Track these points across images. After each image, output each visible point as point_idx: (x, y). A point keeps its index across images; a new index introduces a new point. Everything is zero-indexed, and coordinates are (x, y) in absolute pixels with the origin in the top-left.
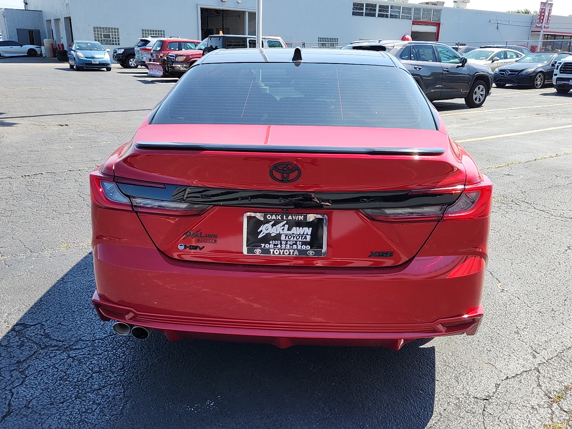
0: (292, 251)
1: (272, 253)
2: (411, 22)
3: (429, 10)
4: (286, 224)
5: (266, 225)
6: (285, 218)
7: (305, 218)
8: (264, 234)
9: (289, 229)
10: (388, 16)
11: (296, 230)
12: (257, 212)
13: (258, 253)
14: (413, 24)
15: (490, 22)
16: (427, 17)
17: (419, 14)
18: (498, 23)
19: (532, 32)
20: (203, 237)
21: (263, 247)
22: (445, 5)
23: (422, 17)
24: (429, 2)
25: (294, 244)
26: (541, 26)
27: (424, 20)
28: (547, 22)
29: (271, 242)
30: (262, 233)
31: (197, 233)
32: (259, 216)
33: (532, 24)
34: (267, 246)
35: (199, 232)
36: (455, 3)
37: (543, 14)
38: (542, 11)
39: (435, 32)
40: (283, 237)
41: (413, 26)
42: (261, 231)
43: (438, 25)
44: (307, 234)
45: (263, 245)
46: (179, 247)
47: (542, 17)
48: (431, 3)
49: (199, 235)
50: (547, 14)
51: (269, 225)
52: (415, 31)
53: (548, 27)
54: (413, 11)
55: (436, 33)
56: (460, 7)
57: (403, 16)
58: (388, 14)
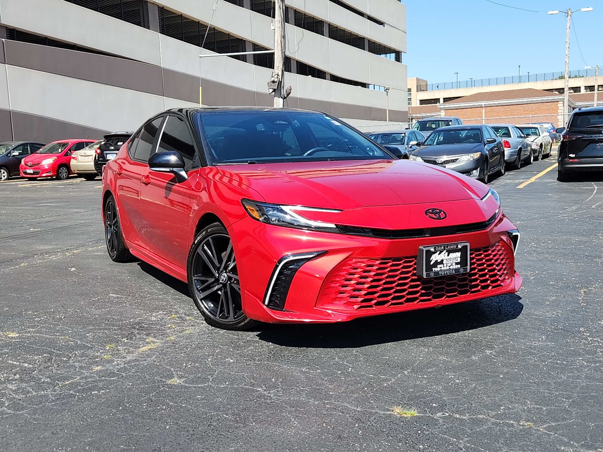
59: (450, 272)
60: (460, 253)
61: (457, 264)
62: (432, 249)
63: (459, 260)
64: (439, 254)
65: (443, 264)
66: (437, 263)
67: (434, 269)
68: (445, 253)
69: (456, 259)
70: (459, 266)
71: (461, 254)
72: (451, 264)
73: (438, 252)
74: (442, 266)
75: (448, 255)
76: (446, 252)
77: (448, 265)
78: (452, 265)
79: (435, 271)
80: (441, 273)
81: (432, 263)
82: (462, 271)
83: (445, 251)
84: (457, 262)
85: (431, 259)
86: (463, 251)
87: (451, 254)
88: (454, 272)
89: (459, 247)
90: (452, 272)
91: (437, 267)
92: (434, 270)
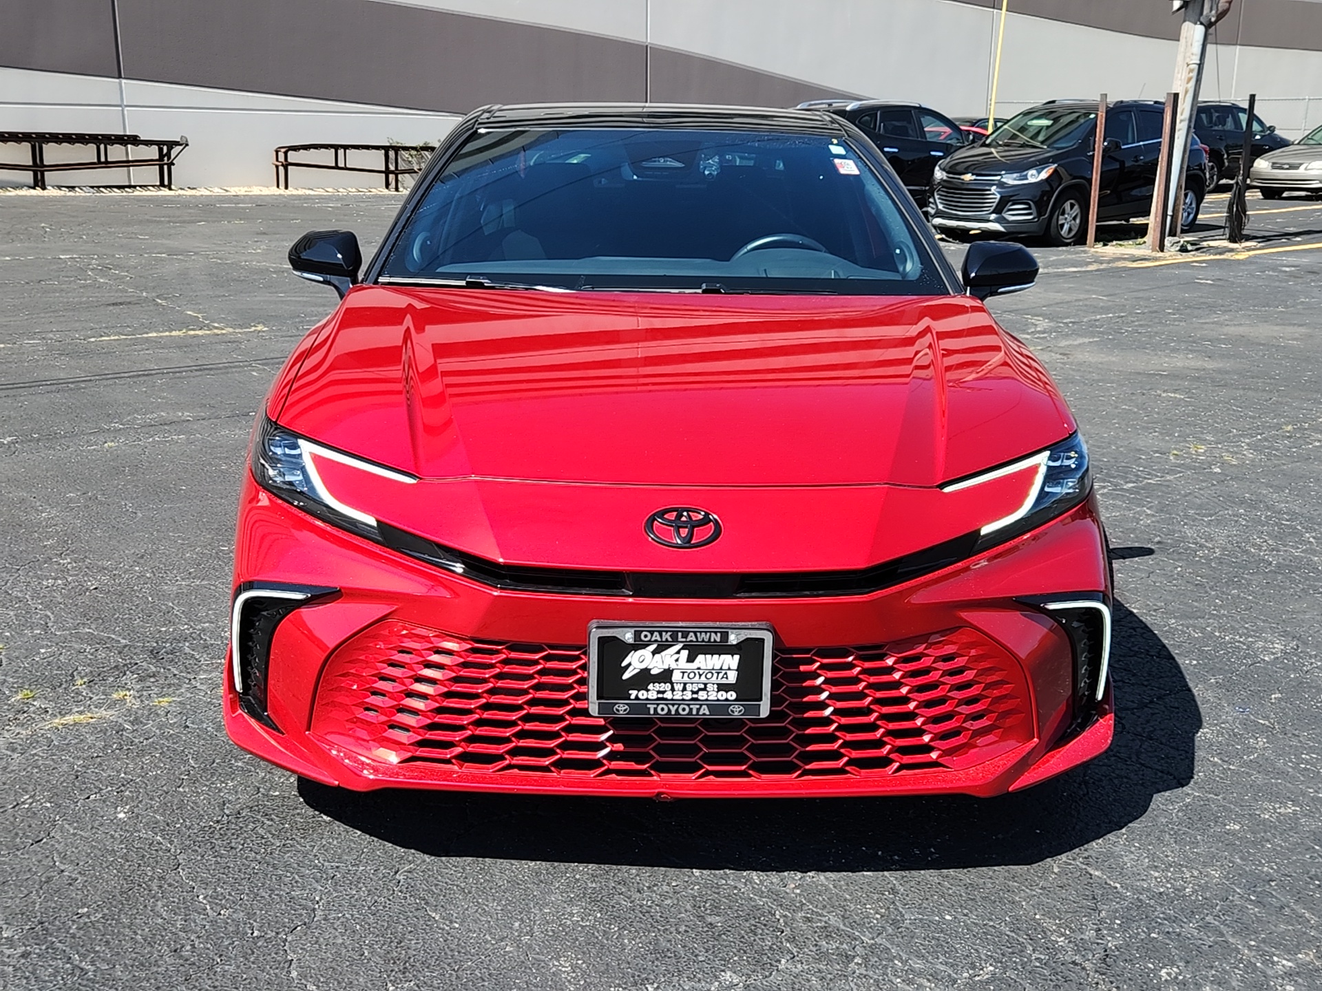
59: (691, 710)
60: (737, 657)
61: (722, 687)
62: (628, 637)
63: (732, 677)
64: (654, 653)
65: (672, 684)
66: (644, 678)
67: (633, 693)
68: (678, 652)
69: (721, 675)
70: (732, 695)
71: (740, 660)
72: (702, 686)
73: (653, 647)
74: (663, 687)
75: (691, 659)
76: (682, 648)
77: (689, 687)
78: (705, 689)
79: (637, 698)
80: (655, 709)
81: (626, 676)
82: (737, 711)
83: (679, 646)
84: (724, 681)
85: (624, 664)
86: (749, 652)
87: (701, 658)
88: (705, 710)
89: (733, 639)
90: (698, 710)
91: (648, 690)
92: (633, 697)
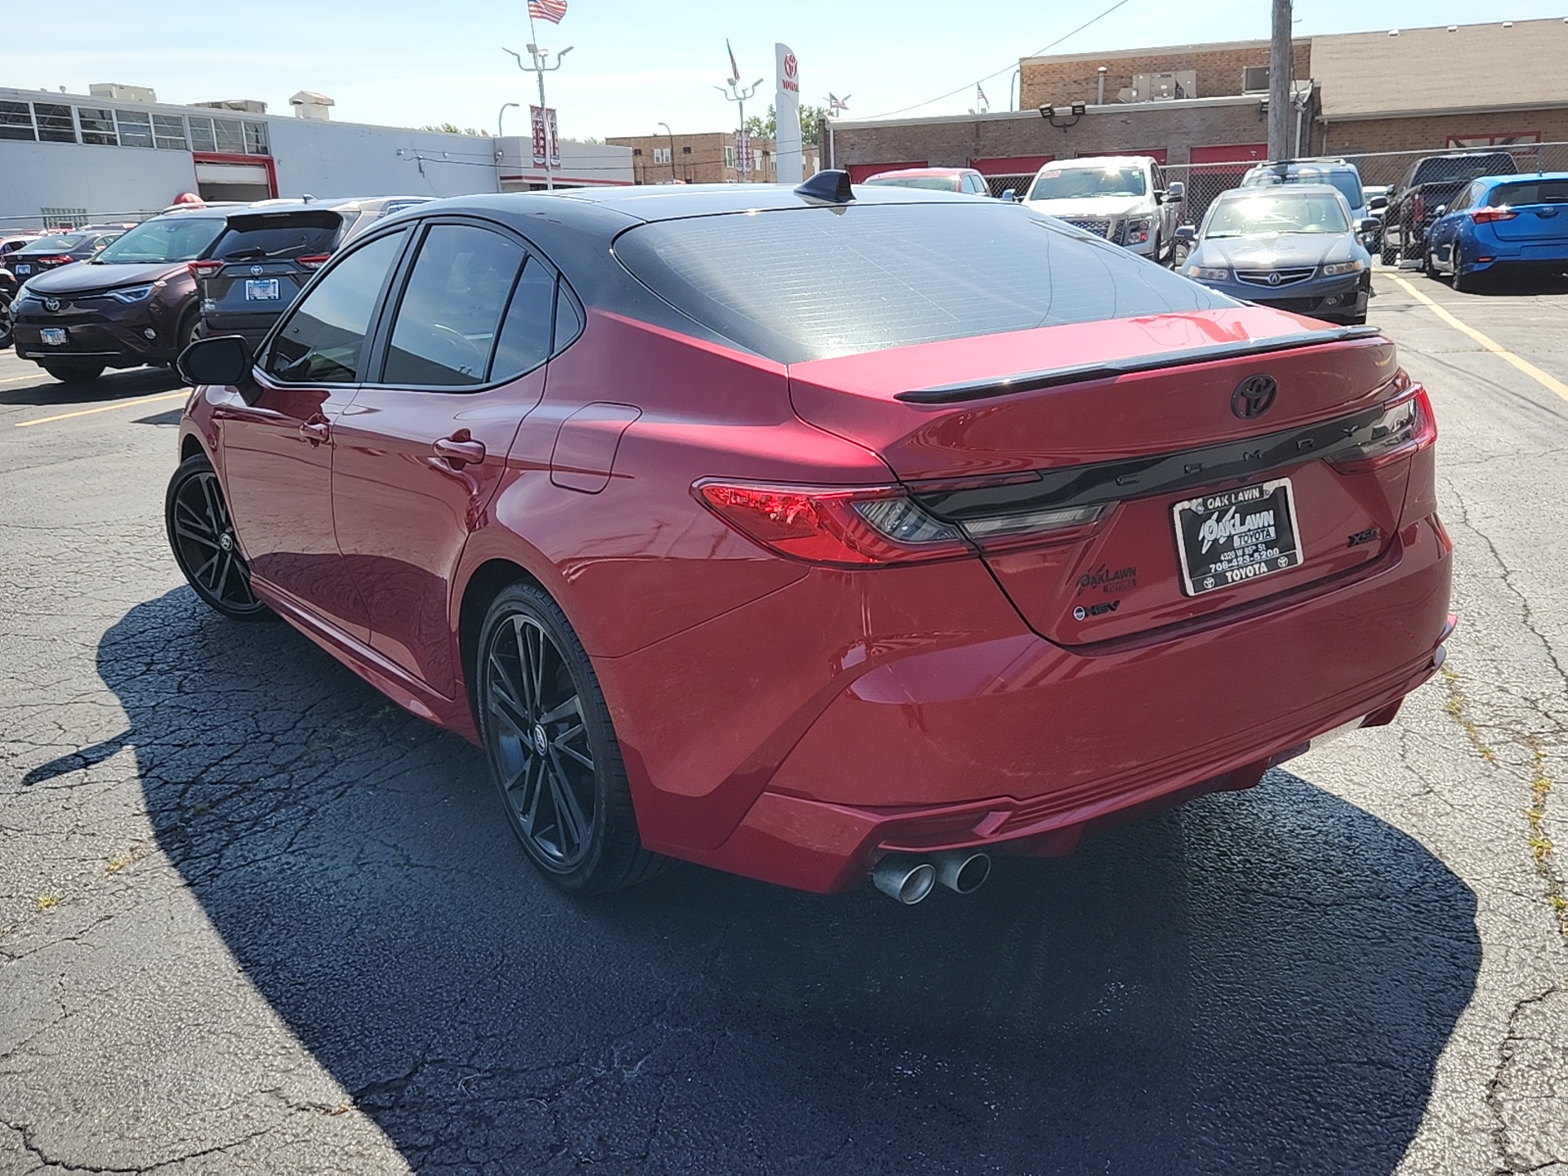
0: (1256, 566)
1: (1230, 580)
2: (188, 157)
3: (233, 125)
4: (1235, 512)
5: (1209, 523)
6: (1233, 501)
7: (1261, 492)
8: (1210, 543)
9: (1243, 523)
10: (116, 141)
11: (1254, 521)
12: (1192, 499)
13: (1210, 586)
14: (196, 162)
15: (399, 154)
16: (230, 143)
17: (207, 134)
18: (419, 159)
19: (502, 178)
20: (1114, 579)
21: (1213, 571)
22: (269, 111)
23: (218, 143)
24: (220, 103)
25: (1255, 551)
26: (544, 164)
27: (225, 151)
28: (554, 154)
29: (1222, 558)
30: (1206, 541)
31: (1101, 573)
32: (1195, 505)
33: (496, 160)
34: (1219, 567)
35: (1104, 571)
36: (298, 105)
37: (541, 135)
38: (539, 130)
39: (265, 183)
40: (1237, 543)
41: (198, 167)
42: (1204, 538)
43: (268, 164)
44: (1269, 526)
45: (1213, 566)
46: (1075, 615)
47: (542, 143)
48: (229, 105)
49: (1104, 577)
50: (549, 137)
51: (1211, 522)
52: (206, 182)
53: (559, 165)
54: (189, 128)
55: (267, 185)
56: (312, 116)
57: (160, 141)
58: (115, 136)
